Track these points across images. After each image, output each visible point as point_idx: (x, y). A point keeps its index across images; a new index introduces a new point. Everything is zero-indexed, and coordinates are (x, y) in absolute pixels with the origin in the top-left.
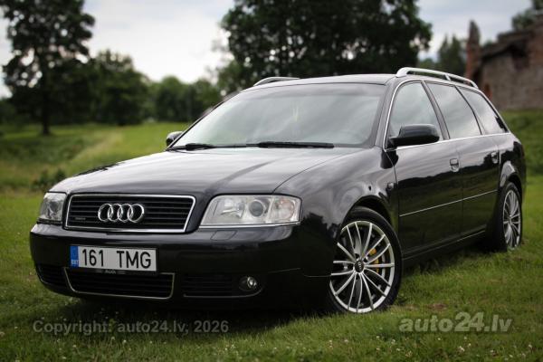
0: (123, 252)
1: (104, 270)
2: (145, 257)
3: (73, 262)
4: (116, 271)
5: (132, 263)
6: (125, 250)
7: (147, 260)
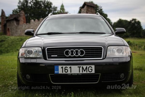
0: (81, 67)
1: (72, 74)
2: (90, 68)
3: (56, 72)
4: (78, 74)
5: (85, 71)
6: (82, 66)
7: (91, 69)
